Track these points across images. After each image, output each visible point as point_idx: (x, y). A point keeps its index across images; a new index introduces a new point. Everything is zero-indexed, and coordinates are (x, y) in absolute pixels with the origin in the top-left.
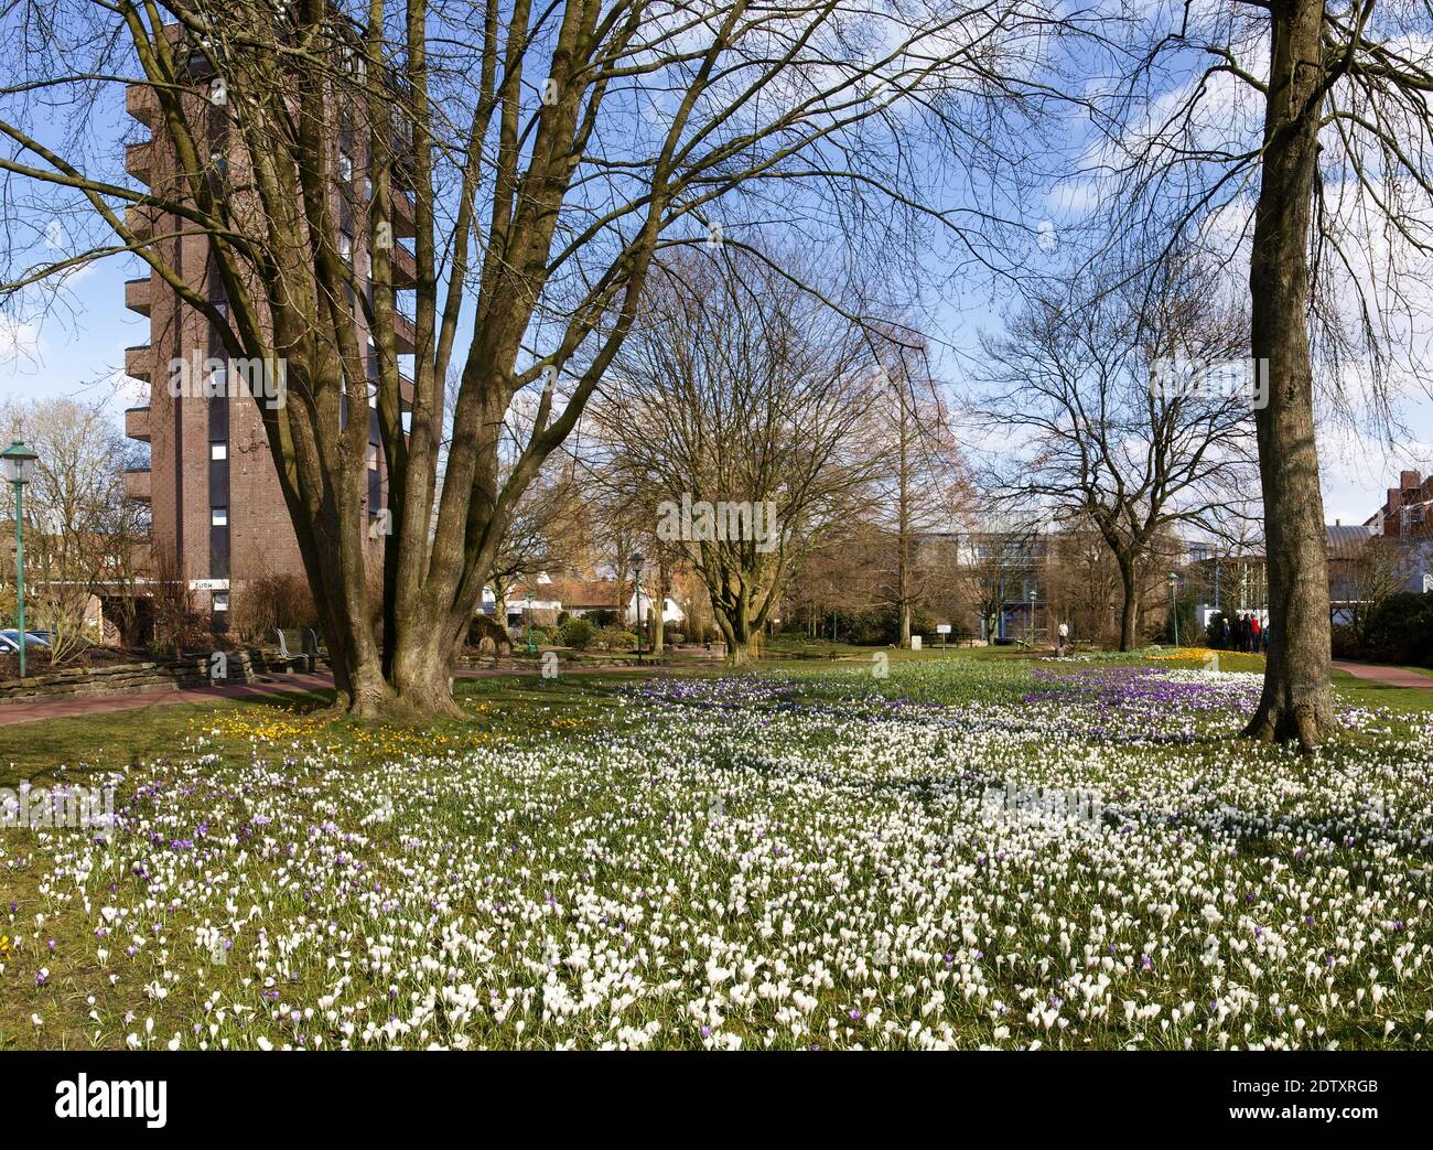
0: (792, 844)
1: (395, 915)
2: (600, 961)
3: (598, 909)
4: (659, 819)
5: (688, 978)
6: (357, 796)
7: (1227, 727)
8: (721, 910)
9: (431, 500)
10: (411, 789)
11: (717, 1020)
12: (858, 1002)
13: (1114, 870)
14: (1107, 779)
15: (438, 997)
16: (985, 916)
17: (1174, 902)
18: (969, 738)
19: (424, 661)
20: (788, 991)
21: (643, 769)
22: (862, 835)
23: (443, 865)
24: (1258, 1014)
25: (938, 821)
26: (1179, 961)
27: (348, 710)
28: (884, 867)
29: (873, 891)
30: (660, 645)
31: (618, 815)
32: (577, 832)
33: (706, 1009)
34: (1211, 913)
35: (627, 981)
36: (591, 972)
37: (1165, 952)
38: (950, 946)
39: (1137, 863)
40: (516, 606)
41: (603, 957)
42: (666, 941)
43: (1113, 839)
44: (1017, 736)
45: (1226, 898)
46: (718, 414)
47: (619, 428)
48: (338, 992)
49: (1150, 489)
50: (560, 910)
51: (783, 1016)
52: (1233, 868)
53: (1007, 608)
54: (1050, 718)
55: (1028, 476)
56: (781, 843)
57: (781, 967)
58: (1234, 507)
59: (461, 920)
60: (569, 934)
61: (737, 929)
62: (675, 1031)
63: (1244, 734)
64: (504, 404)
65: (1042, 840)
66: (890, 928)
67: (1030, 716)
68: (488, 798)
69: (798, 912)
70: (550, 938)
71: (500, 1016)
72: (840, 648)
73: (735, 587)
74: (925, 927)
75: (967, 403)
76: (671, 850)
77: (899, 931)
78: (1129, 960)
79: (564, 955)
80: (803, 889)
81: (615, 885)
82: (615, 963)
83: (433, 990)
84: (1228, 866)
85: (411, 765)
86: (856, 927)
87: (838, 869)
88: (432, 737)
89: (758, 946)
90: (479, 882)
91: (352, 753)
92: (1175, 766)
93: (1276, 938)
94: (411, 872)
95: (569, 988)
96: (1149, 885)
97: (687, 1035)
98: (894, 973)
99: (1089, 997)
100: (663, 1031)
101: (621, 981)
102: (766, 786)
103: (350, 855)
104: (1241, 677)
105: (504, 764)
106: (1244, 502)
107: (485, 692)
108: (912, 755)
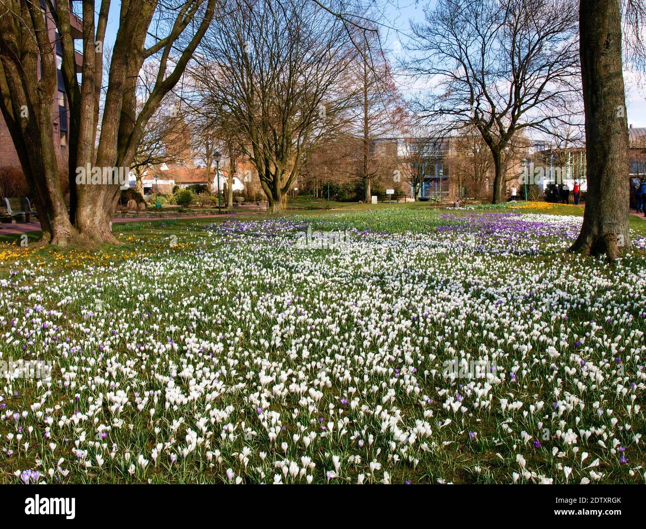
0: (307, 308)
1: (79, 355)
2: (199, 374)
3: (198, 346)
4: (232, 296)
5: (249, 382)
6: (56, 290)
7: (559, 247)
8: (267, 345)
9: (96, 120)
10: (88, 285)
11: (266, 404)
12: (345, 395)
13: (492, 325)
14: (486, 274)
15: (104, 399)
16: (418, 348)
17: (529, 344)
18: (406, 251)
19: (95, 213)
20: (306, 388)
21: (222, 270)
22: (346, 304)
23: (107, 326)
24: (584, 412)
25: (389, 296)
26: (533, 378)
27: (50, 242)
28: (359, 321)
29: (353, 334)
30: (231, 203)
31: (209, 294)
32: (185, 304)
33: (260, 398)
34: (552, 351)
35: (215, 384)
36: (194, 380)
37: (524, 372)
38: (397, 365)
39: (506, 321)
40: (148, 183)
41: (201, 371)
42: (236, 362)
43: (491, 307)
44: (433, 250)
45: (562, 343)
46: (262, 72)
47: (205, 81)
48: (43, 400)
49: (511, 110)
50: (176, 347)
51: (303, 402)
52: (565, 326)
53: (426, 180)
54: (452, 240)
55: (439, 104)
56: (301, 308)
57: (301, 375)
58: (563, 118)
59: (117, 355)
60: (182, 360)
61: (276, 355)
62: (242, 411)
63: (569, 251)
64: (138, 66)
65: (450, 307)
66: (363, 354)
67: (440, 239)
68: (134, 288)
69: (311, 345)
70: (171, 362)
71: (141, 407)
72: (331, 203)
73: (272, 170)
74: (383, 354)
75: (403, 63)
76: (238, 313)
77: (368, 356)
78: (503, 375)
79: (179, 371)
80: (313, 333)
81: (207, 332)
82: (208, 375)
83: (101, 395)
84: (562, 325)
85: (88, 271)
86: (343, 354)
87: (333, 322)
88: (100, 256)
89: (288, 364)
90: (128, 334)
91: (52, 267)
92: (527, 268)
93: (595, 368)
94: (88, 330)
95: (182, 389)
96: (513, 334)
97: (249, 413)
98: (366, 379)
99: (479, 396)
100: (235, 411)
101: (211, 384)
102: (291, 277)
103: (51, 323)
104: (566, 219)
105: (143, 269)
106: (570, 115)
107: (131, 230)
108: (374, 260)
